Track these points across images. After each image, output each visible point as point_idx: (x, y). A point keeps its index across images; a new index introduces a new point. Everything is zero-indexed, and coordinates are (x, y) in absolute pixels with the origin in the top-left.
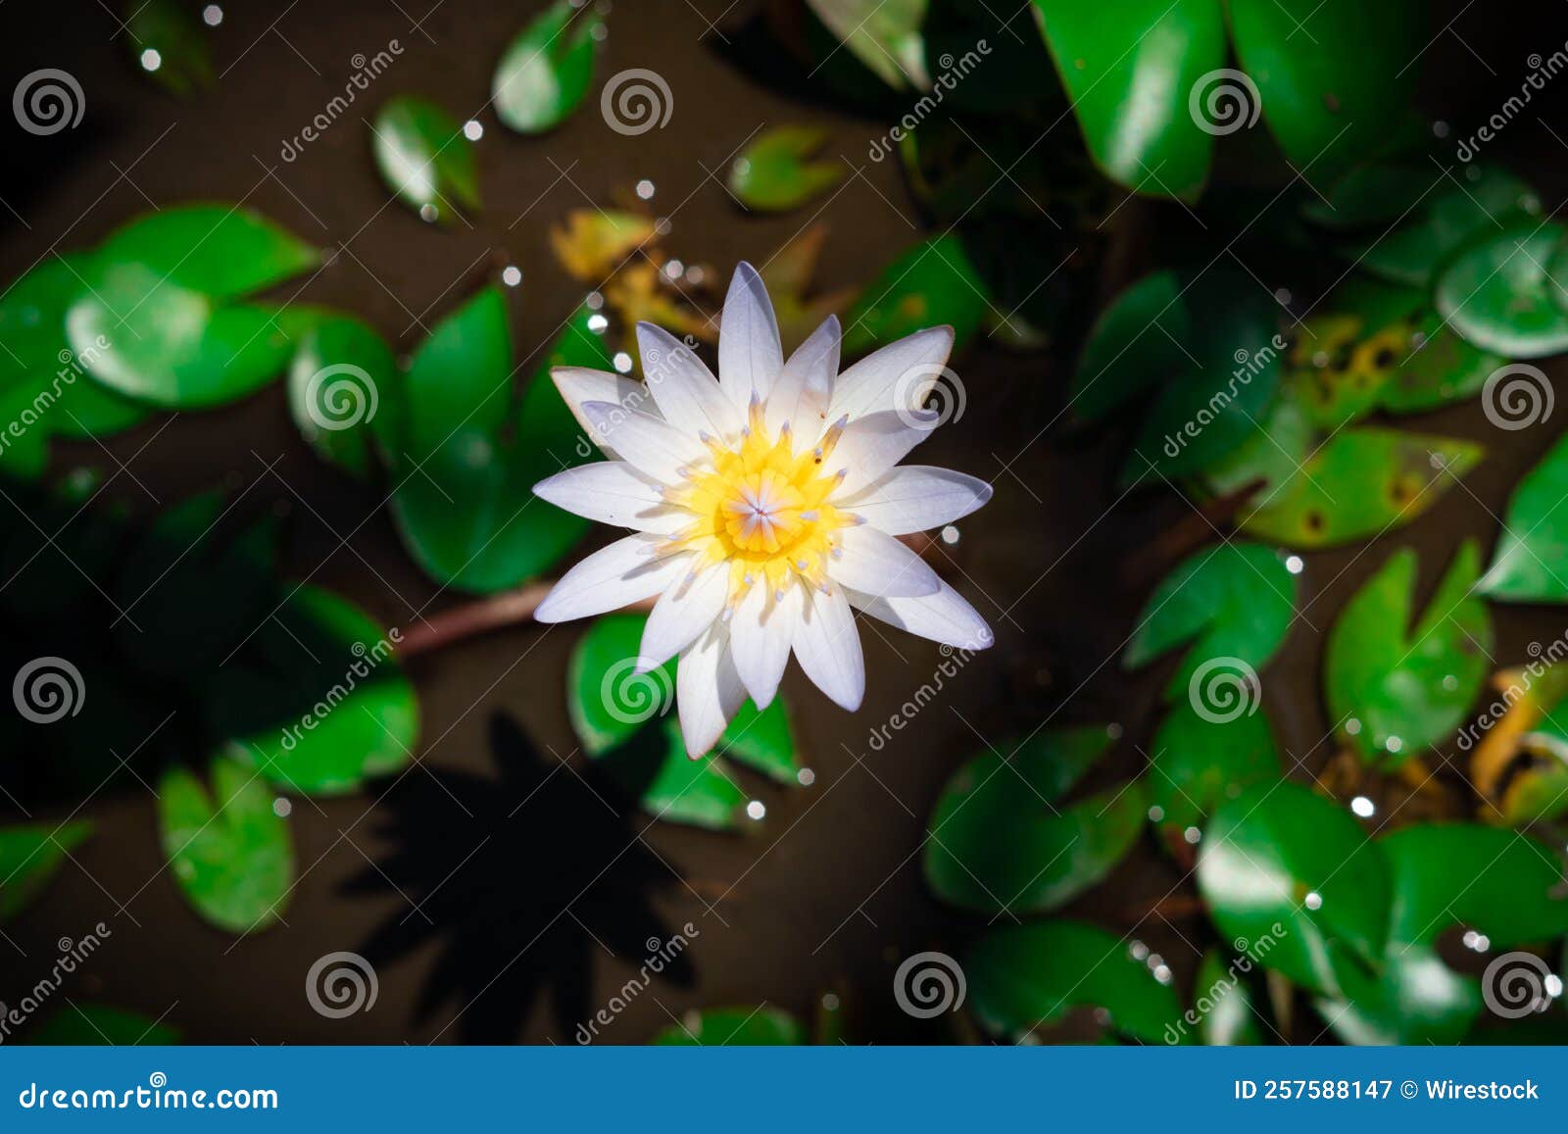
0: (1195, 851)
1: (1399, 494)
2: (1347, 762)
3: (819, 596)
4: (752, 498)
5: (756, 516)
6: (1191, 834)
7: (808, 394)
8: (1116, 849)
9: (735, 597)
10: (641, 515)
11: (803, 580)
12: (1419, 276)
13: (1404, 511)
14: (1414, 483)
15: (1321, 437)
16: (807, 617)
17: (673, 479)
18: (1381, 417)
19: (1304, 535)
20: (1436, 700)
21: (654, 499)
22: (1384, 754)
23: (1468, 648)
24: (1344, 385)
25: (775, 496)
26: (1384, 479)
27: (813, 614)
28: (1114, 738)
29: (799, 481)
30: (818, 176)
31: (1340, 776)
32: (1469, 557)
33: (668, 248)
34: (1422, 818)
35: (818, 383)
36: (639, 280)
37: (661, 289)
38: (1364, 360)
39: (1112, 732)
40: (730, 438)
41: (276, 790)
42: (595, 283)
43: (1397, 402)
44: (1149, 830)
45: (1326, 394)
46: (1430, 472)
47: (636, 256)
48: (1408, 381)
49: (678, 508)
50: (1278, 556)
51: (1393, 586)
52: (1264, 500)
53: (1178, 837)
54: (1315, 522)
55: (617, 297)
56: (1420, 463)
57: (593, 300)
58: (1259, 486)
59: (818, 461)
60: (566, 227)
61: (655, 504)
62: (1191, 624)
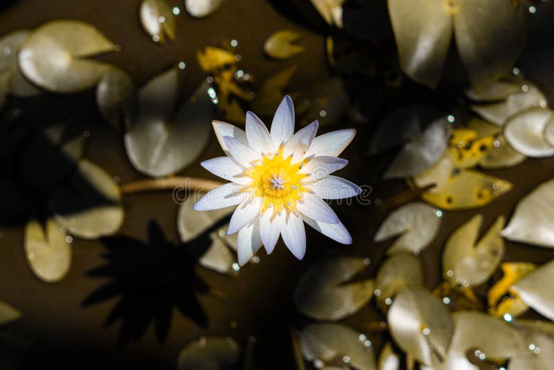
0: (388, 307)
1: (480, 196)
2: (446, 286)
3: (292, 215)
4: (276, 179)
5: (276, 185)
6: (388, 301)
7: (301, 144)
8: (361, 303)
9: (263, 211)
10: (234, 177)
11: (287, 208)
12: (500, 121)
13: (481, 202)
14: (486, 193)
15: (456, 172)
16: (287, 222)
17: (248, 166)
18: (478, 168)
19: (445, 205)
20: (480, 269)
21: (240, 171)
22: (460, 285)
23: (494, 253)
24: (467, 155)
25: (283, 179)
26: (476, 190)
27: (289, 221)
28: (368, 264)
29: (291, 173)
30: (296, 49)
31: (442, 290)
32: (501, 221)
33: (239, 66)
34: (468, 309)
35: (306, 141)
36: (227, 75)
37: (234, 80)
38: (476, 147)
39: (366, 262)
40: (269, 154)
41: (68, 233)
42: (211, 74)
43: (484, 163)
44: (374, 298)
45: (461, 157)
46: (492, 190)
47: (227, 67)
48: (490, 158)
49: (247, 175)
50: (434, 210)
51: (473, 227)
52: (434, 191)
53: (383, 302)
54: (449, 200)
55: (218, 80)
56: (489, 186)
57: (209, 80)
58: (433, 186)
59: (300, 168)
60: (204, 52)
61: (239, 173)
62: (400, 229)
